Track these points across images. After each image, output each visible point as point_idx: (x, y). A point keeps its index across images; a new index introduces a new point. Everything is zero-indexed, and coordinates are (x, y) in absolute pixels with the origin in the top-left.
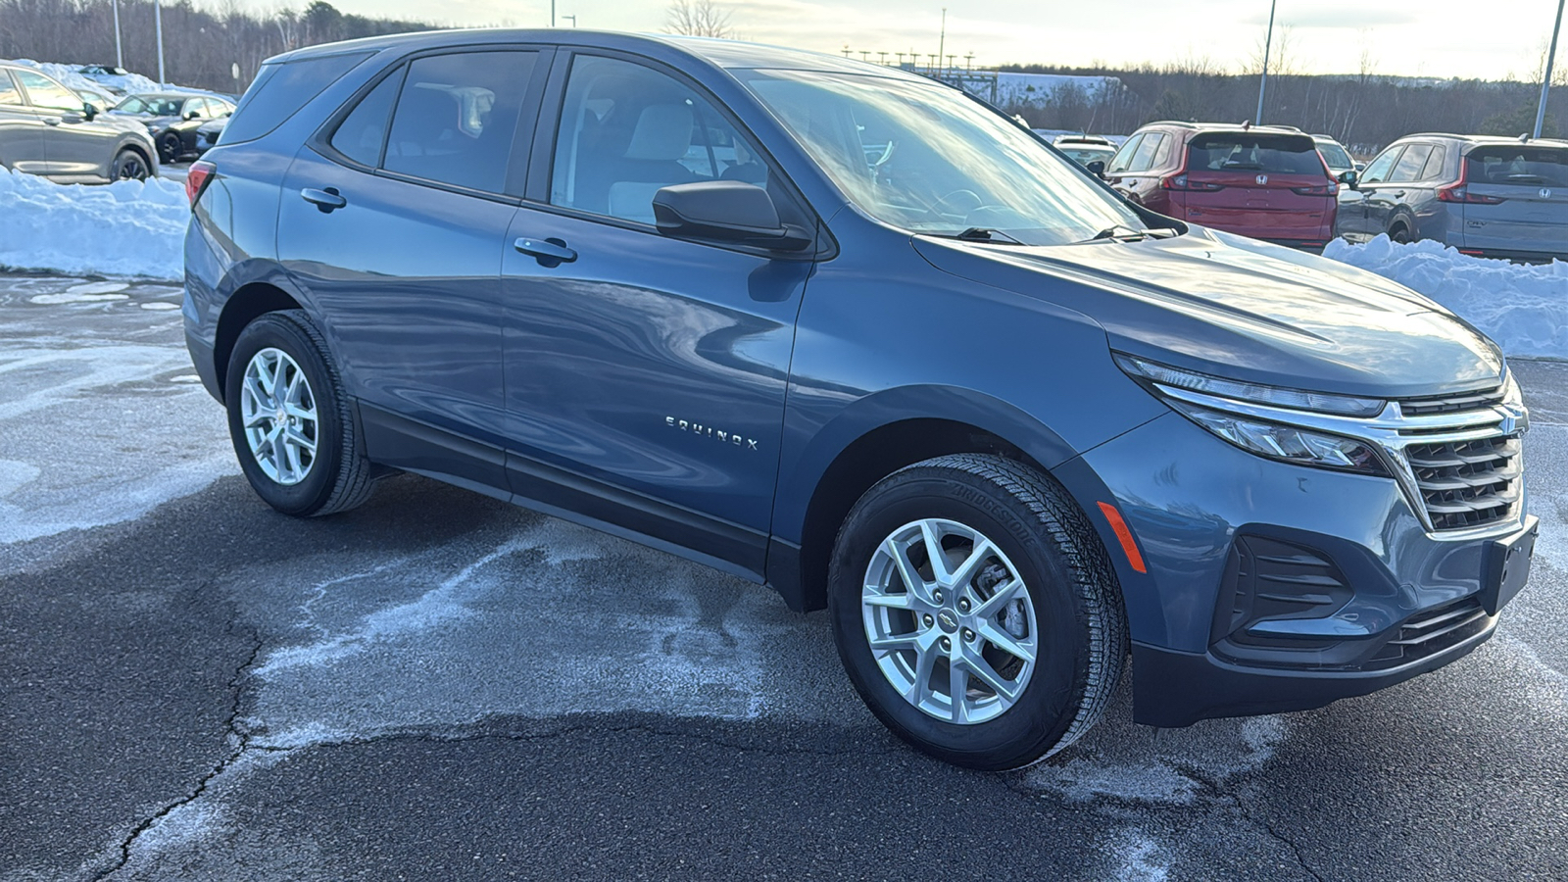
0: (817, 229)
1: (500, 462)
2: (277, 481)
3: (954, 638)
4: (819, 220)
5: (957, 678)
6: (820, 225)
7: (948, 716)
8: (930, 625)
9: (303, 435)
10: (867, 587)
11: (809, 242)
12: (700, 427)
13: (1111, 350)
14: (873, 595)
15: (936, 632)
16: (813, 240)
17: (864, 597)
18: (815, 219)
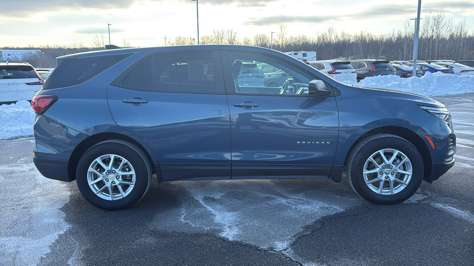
0: (332, 89)
1: (230, 168)
2: (111, 200)
3: (390, 175)
4: (332, 86)
5: (392, 184)
6: (333, 88)
7: (390, 194)
8: (382, 174)
9: (124, 181)
10: (364, 170)
11: (331, 92)
12: (310, 142)
13: (418, 105)
14: (366, 172)
15: (384, 175)
16: (332, 91)
17: (364, 173)
18: (331, 87)
